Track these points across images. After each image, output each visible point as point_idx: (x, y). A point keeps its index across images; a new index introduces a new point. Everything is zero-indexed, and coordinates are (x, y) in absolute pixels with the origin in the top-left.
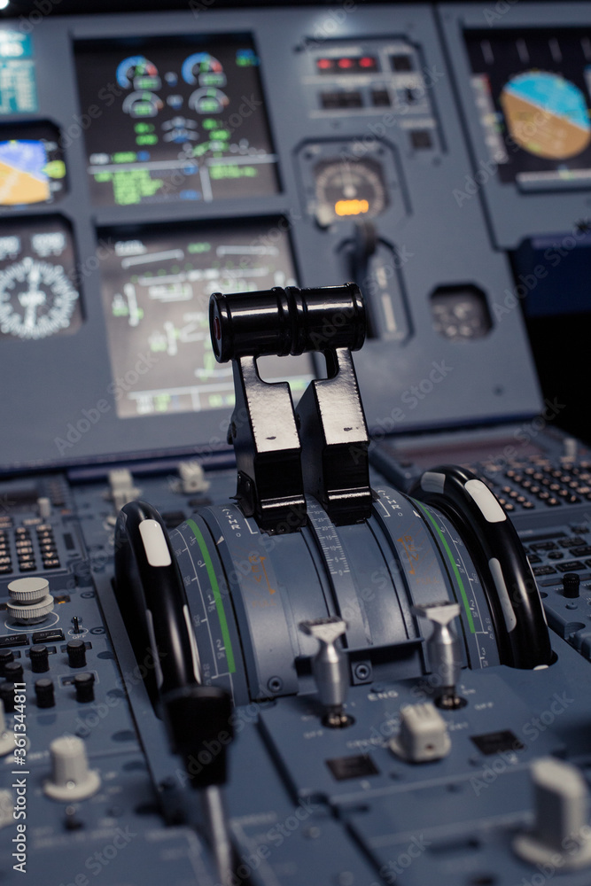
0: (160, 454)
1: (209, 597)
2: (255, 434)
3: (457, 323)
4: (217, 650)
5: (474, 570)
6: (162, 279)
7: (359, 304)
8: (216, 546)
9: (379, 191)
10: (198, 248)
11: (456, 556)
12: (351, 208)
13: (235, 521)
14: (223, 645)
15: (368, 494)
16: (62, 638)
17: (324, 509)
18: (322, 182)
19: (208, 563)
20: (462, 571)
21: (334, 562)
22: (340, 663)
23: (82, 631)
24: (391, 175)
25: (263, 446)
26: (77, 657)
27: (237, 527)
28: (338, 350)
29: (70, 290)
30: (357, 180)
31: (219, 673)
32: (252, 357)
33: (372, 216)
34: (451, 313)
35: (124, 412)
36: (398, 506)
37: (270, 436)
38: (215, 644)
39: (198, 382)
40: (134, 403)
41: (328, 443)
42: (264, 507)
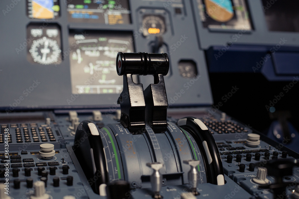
0: (86, 107)
1: (112, 153)
2: (131, 100)
3: (186, 72)
4: (115, 171)
5: (199, 151)
6: (90, 48)
7: (167, 60)
8: (115, 137)
9: (163, 26)
10: (102, 39)
11: (194, 146)
12: (154, 31)
13: (121, 129)
14: (117, 169)
15: (166, 123)
16: (58, 165)
17: (151, 127)
18: (144, 22)
19: (112, 142)
20: (196, 151)
21: (155, 145)
22: (160, 177)
23: (65, 163)
24: (168, 21)
25: (133, 104)
26: (65, 170)
27: (122, 131)
28: (159, 75)
29: (58, 49)
30: (156, 22)
31: (115, 179)
32: (131, 74)
33: (161, 34)
34: (184, 69)
35: (74, 92)
36: (175, 128)
37: (136, 101)
38: (114, 169)
39: (99, 84)
40: (78, 89)
41: (155, 105)
42: (132, 125)
